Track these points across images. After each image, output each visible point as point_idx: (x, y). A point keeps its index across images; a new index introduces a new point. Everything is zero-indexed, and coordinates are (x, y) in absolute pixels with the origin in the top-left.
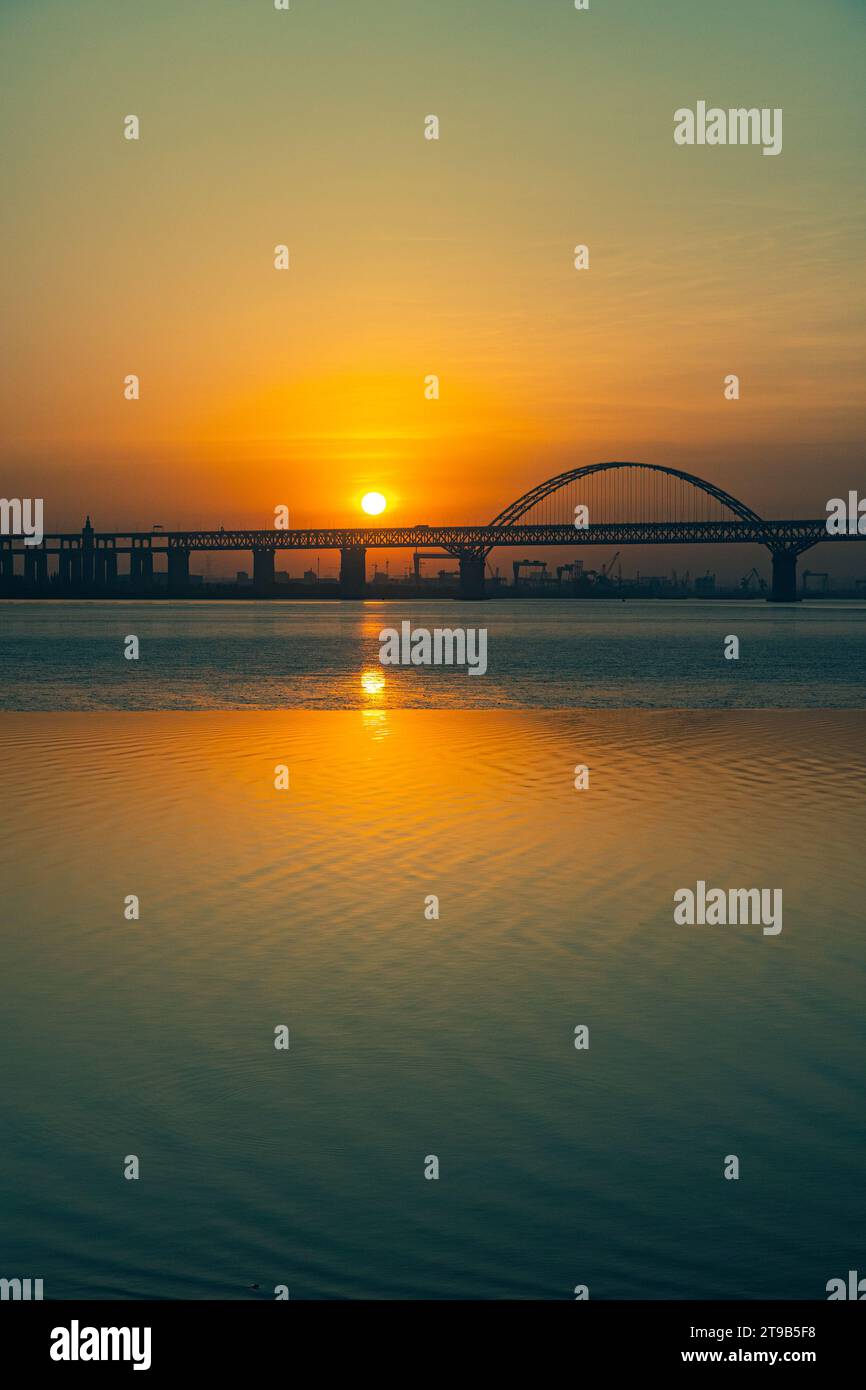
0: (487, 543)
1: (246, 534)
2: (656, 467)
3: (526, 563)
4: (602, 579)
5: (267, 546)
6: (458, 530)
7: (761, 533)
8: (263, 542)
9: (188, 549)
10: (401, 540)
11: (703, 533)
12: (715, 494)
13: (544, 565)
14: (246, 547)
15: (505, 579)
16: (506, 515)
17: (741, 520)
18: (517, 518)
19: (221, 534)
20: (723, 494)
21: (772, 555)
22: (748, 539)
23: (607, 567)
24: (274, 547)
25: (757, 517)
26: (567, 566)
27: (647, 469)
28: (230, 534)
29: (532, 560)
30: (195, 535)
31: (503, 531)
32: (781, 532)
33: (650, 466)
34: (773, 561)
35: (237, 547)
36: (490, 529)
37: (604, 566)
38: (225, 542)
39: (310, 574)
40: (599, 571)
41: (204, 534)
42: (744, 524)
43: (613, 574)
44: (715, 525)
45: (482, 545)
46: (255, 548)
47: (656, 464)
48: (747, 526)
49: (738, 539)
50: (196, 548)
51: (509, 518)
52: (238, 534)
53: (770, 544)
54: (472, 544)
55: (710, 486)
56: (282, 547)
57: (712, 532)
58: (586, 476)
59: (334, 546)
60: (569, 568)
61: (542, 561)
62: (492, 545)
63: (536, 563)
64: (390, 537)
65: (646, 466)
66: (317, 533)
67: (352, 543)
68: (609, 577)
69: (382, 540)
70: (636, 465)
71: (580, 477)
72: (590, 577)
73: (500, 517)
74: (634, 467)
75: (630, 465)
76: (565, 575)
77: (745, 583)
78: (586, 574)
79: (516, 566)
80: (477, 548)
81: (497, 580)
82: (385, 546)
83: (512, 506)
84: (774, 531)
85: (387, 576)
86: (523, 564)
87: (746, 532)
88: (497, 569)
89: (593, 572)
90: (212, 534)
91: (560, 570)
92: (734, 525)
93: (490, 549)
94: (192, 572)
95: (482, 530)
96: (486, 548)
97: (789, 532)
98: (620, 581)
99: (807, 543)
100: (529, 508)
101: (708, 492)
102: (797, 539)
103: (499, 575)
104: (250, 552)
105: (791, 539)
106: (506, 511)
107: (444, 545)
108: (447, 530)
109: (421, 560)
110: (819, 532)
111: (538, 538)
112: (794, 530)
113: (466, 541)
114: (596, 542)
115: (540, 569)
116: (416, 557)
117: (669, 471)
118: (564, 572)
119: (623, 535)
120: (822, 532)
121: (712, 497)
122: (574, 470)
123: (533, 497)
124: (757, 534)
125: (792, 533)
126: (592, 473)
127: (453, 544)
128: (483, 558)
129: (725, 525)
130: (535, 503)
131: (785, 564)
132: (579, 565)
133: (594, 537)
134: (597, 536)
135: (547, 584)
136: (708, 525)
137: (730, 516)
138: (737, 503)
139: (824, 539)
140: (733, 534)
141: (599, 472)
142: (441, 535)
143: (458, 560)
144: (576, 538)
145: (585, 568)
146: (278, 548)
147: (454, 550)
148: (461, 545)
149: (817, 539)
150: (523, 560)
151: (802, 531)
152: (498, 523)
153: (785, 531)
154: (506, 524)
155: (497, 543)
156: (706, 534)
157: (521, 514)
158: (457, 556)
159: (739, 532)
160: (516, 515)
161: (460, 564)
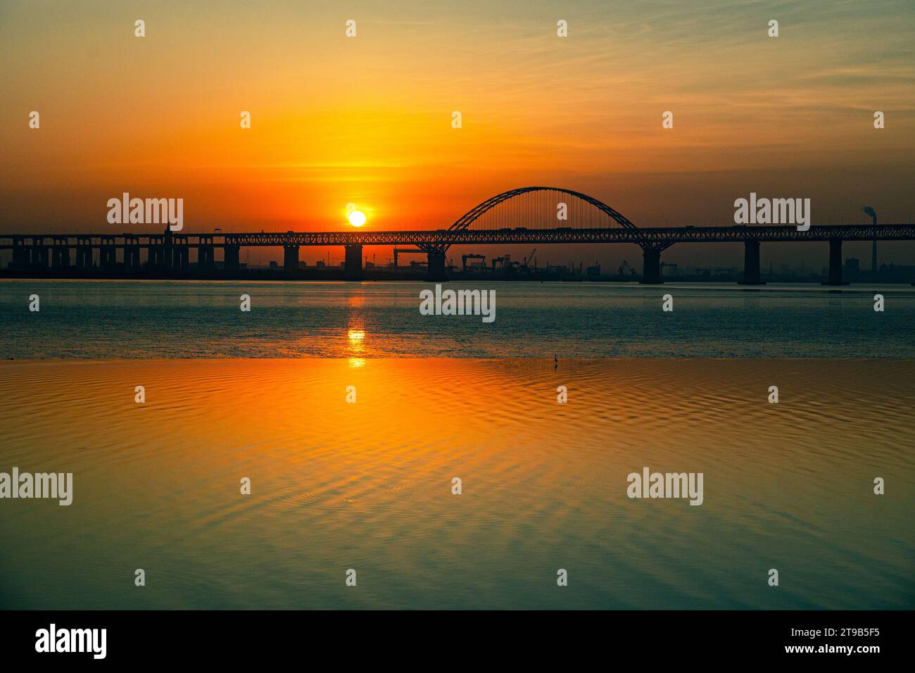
0: (446, 242)
1: (279, 235)
2: (564, 191)
3: (471, 256)
4: (524, 267)
5: (293, 244)
6: (427, 233)
7: (635, 236)
8: (291, 241)
9: (238, 245)
10: (387, 240)
11: (595, 236)
12: (604, 209)
13: (484, 257)
14: (279, 244)
15: (456, 267)
16: (460, 223)
17: (622, 227)
18: (468, 225)
19: (262, 234)
20: (610, 209)
21: (642, 252)
22: (627, 240)
23: (527, 261)
24: (299, 244)
25: (633, 225)
26: (499, 258)
27: (557, 192)
28: (267, 235)
29: (475, 254)
30: (243, 236)
31: (460, 233)
32: (649, 236)
33: (559, 190)
34: (644, 255)
35: (273, 244)
36: (449, 233)
37: (525, 258)
38: (264, 240)
40: (521, 262)
41: (250, 235)
42: (624, 230)
43: (532, 264)
44: (605, 231)
45: (443, 243)
46: (284, 244)
47: (563, 188)
48: (626, 231)
49: (619, 241)
50: (244, 244)
51: (462, 225)
52: (273, 235)
53: (642, 244)
54: (437, 243)
55: (601, 204)
56: (304, 244)
57: (602, 235)
58: (515, 197)
59: (341, 244)
60: (500, 260)
61: (482, 255)
62: (450, 243)
63: (478, 256)
64: (379, 238)
65: (556, 189)
66: (328, 234)
67: (353, 242)
68: (529, 266)
69: (374, 240)
70: (550, 189)
71: (511, 197)
72: (515, 266)
73: (455, 225)
75: (546, 189)
76: (498, 265)
77: (621, 271)
78: (511, 264)
79: (464, 258)
80: (440, 245)
81: (451, 268)
82: (376, 244)
83: (464, 217)
84: (645, 235)
85: (373, 264)
86: (468, 257)
87: (625, 236)
88: (452, 260)
89: (517, 263)
90: (256, 235)
91: (494, 262)
92: (617, 231)
93: (448, 247)
94: (241, 261)
95: (442, 232)
96: (446, 245)
97: (655, 236)
98: (536, 269)
99: (667, 243)
100: (476, 218)
101: (600, 208)
102: (660, 240)
103: (454, 265)
104: (282, 247)
105: (656, 241)
106: (461, 220)
107: (417, 244)
108: (419, 233)
109: (399, 254)
110: (676, 236)
111: (482, 239)
112: (659, 235)
113: (432, 241)
114: (522, 242)
115: (481, 260)
116: (396, 251)
117: (573, 193)
118: (497, 263)
119: (541, 237)
120: (678, 236)
121: (602, 211)
122: (507, 193)
123: (479, 211)
124: (633, 237)
125: (657, 236)
126: (520, 194)
127: (422, 243)
128: (444, 253)
129: (610, 231)
130: (480, 214)
131: (652, 256)
132: (508, 257)
133: (521, 238)
134: (523, 238)
135: (485, 270)
136: (599, 231)
137: (615, 225)
138: (619, 215)
139: (679, 240)
140: (617, 236)
141: (524, 194)
142: (415, 237)
143: (427, 254)
144: (508, 239)
145: (512, 260)
146: (302, 245)
147: (426, 247)
148: (429, 243)
149: (675, 241)
150: (470, 254)
151: (664, 235)
152: (455, 227)
153: (652, 235)
154: (460, 228)
155: (454, 242)
156: (598, 237)
157: (471, 222)
158: (426, 252)
159: (621, 235)
160: (466, 223)
161: (428, 257)
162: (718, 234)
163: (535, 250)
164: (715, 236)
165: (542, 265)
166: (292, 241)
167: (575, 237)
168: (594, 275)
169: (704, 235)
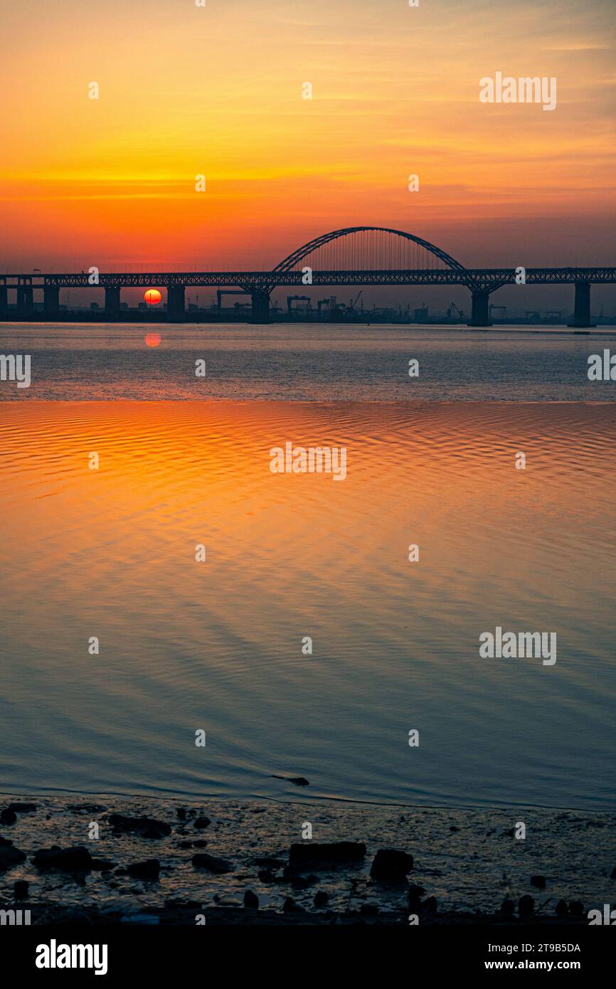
0: (271, 283)
2: (391, 231)
3: (296, 298)
4: (350, 309)
5: (115, 285)
6: (250, 274)
7: (464, 278)
8: (112, 282)
9: (58, 286)
10: (210, 281)
11: (423, 278)
12: (432, 250)
13: (309, 299)
14: (100, 285)
15: (281, 309)
16: (285, 263)
17: (449, 268)
19: (82, 275)
20: (438, 250)
21: (471, 294)
22: (455, 282)
23: (354, 301)
24: (120, 285)
25: (461, 267)
27: (384, 232)
29: (300, 296)
30: (63, 276)
31: (283, 274)
32: (478, 277)
33: (386, 230)
34: (472, 297)
35: (94, 285)
36: (274, 274)
37: (351, 300)
38: (85, 281)
40: (347, 304)
41: (70, 276)
42: (452, 272)
43: (357, 306)
44: (433, 272)
45: (268, 285)
46: (105, 286)
47: (391, 228)
48: (455, 273)
49: (448, 282)
50: (64, 285)
51: (287, 266)
53: (470, 285)
54: (261, 284)
55: (428, 244)
56: (126, 285)
57: (430, 277)
58: (341, 237)
59: (162, 285)
60: (326, 301)
61: (307, 296)
62: (275, 285)
63: (303, 298)
64: (202, 279)
65: (383, 229)
66: (150, 275)
67: (178, 283)
68: (355, 308)
69: (196, 281)
70: (377, 229)
71: (337, 237)
72: (341, 308)
73: (280, 265)
75: (372, 229)
76: (324, 306)
77: (449, 313)
78: (338, 305)
79: (289, 300)
80: (264, 287)
81: (275, 310)
82: (199, 285)
83: (289, 257)
84: (473, 277)
85: (196, 306)
86: (293, 299)
87: (454, 277)
88: (277, 302)
89: (343, 305)
90: (76, 276)
91: (320, 303)
92: (446, 272)
93: (272, 288)
94: (60, 303)
95: (268, 274)
96: (270, 287)
97: (483, 277)
98: (362, 311)
99: (496, 285)
100: (301, 259)
101: (428, 249)
102: (489, 282)
103: (279, 307)
104: (103, 288)
105: (485, 283)
106: (286, 260)
107: (240, 285)
108: (242, 274)
109: (222, 295)
110: (505, 278)
112: (488, 276)
113: (256, 282)
114: (348, 283)
115: (306, 302)
116: (219, 293)
117: (400, 233)
118: (323, 305)
119: (368, 279)
120: (507, 278)
121: (430, 252)
122: (333, 233)
123: (304, 251)
124: (461, 278)
125: (486, 278)
126: (346, 234)
127: (246, 285)
128: (268, 295)
129: (439, 272)
130: (305, 255)
131: (480, 299)
132: (334, 299)
133: (347, 280)
134: (349, 279)
135: (310, 312)
136: (427, 272)
137: (443, 266)
138: (447, 257)
139: (508, 282)
140: (445, 278)
141: (351, 234)
142: (238, 278)
143: (251, 296)
144: (334, 280)
145: (338, 302)
146: (123, 286)
147: (249, 288)
148: (253, 284)
149: (503, 283)
150: (293, 296)
151: (493, 277)
152: (279, 269)
153: (481, 277)
154: (284, 270)
155: (278, 284)
156: (425, 278)
157: (295, 264)
158: (250, 293)
159: (449, 277)
160: (291, 264)
161: (252, 298)
162: (548, 276)
163: (361, 291)
164: (545, 277)
165: (368, 307)
167: (402, 279)
168: (422, 317)
169: (533, 277)
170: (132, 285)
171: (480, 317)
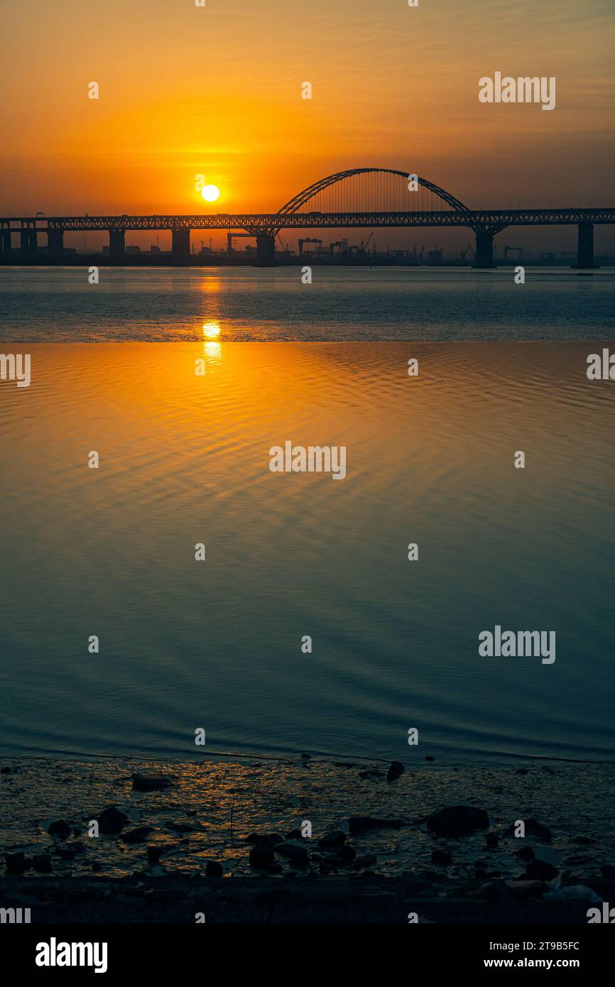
0: (276, 226)
1: (104, 219)
2: (394, 172)
3: (308, 240)
4: (361, 252)
5: (118, 228)
6: (256, 216)
7: (468, 219)
8: (116, 225)
9: (63, 230)
10: (215, 224)
11: (428, 219)
12: (436, 192)
13: (321, 242)
14: (104, 228)
15: (293, 252)
16: (290, 206)
17: (454, 210)
18: (297, 208)
19: (86, 218)
20: (442, 191)
21: (475, 235)
22: (459, 224)
23: (365, 244)
24: (124, 229)
25: (466, 208)
26: (337, 242)
27: (389, 173)
28: (92, 219)
29: (311, 239)
30: (66, 219)
31: (288, 217)
32: (482, 219)
33: (391, 171)
34: (477, 239)
35: (98, 228)
36: (278, 216)
37: (362, 243)
38: (88, 224)
39: (154, 248)
40: (359, 245)
41: (74, 219)
42: (457, 213)
43: (369, 248)
44: (438, 214)
45: (273, 227)
46: (110, 229)
47: (395, 169)
48: (459, 214)
49: (452, 224)
50: (68, 229)
51: (291, 208)
52: (98, 219)
53: (474, 227)
54: (266, 227)
55: (433, 185)
56: (130, 228)
57: (434, 218)
58: (346, 178)
59: (168, 228)
60: (338, 244)
61: (318, 239)
62: (280, 227)
63: (315, 241)
64: (207, 222)
65: (387, 171)
66: (155, 218)
67: (181, 226)
68: (366, 250)
69: (201, 224)
70: (381, 170)
71: (341, 179)
72: (354, 250)
73: (285, 208)
74: (379, 172)
75: (377, 170)
76: (336, 249)
77: (463, 255)
78: (350, 248)
79: (301, 242)
80: (269, 229)
81: (287, 253)
82: (204, 228)
83: (293, 200)
84: (478, 218)
85: (210, 249)
86: (305, 242)
87: (458, 218)
88: (287, 244)
89: (355, 247)
90: (80, 219)
91: (332, 246)
92: (450, 214)
93: (278, 231)
94: (65, 246)
95: (272, 217)
96: (275, 229)
97: (488, 219)
98: (375, 253)
99: (500, 226)
100: (306, 201)
101: (432, 190)
102: (493, 223)
103: (289, 250)
104: (107, 232)
105: (489, 224)
106: (290, 203)
107: (245, 228)
108: (248, 217)
109: (233, 238)
110: (509, 219)
111: (312, 222)
112: (492, 218)
113: (261, 224)
114: (354, 225)
115: (318, 244)
116: (230, 236)
118: (335, 247)
119: (372, 221)
120: (511, 219)
121: (435, 194)
122: (336, 174)
123: (308, 193)
124: (466, 220)
125: (490, 219)
126: (350, 176)
127: (252, 227)
128: (273, 237)
129: (443, 214)
130: (310, 197)
131: (485, 241)
132: (345, 242)
133: (352, 222)
135: (322, 255)
136: (431, 214)
137: (448, 207)
138: (452, 198)
139: (512, 223)
140: (449, 220)
141: (355, 175)
142: (243, 221)
143: (256, 238)
145: (350, 244)
146: (127, 229)
147: (253, 231)
148: (258, 227)
149: (508, 224)
150: (304, 238)
151: (497, 218)
152: (284, 211)
153: (485, 218)
154: (289, 213)
155: (283, 226)
156: (430, 220)
157: (300, 205)
158: (255, 236)
159: (453, 218)
160: (296, 206)
161: (257, 241)
162: (552, 217)
163: (372, 234)
164: (549, 218)
165: (381, 249)
166: (118, 225)
167: (407, 221)
168: (436, 259)
169: (537, 218)
170: (136, 228)
171: (484, 257)
